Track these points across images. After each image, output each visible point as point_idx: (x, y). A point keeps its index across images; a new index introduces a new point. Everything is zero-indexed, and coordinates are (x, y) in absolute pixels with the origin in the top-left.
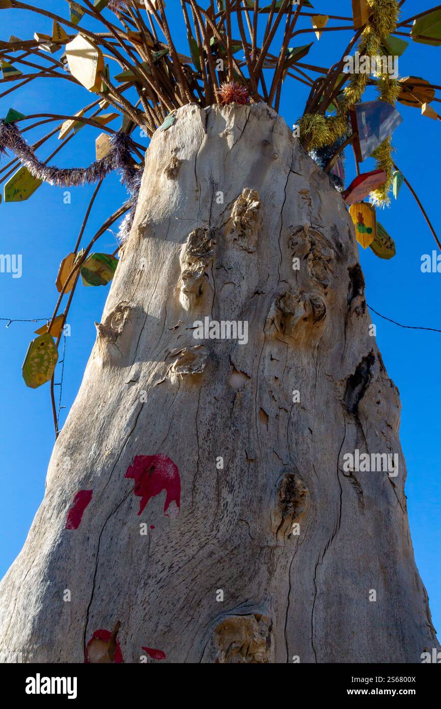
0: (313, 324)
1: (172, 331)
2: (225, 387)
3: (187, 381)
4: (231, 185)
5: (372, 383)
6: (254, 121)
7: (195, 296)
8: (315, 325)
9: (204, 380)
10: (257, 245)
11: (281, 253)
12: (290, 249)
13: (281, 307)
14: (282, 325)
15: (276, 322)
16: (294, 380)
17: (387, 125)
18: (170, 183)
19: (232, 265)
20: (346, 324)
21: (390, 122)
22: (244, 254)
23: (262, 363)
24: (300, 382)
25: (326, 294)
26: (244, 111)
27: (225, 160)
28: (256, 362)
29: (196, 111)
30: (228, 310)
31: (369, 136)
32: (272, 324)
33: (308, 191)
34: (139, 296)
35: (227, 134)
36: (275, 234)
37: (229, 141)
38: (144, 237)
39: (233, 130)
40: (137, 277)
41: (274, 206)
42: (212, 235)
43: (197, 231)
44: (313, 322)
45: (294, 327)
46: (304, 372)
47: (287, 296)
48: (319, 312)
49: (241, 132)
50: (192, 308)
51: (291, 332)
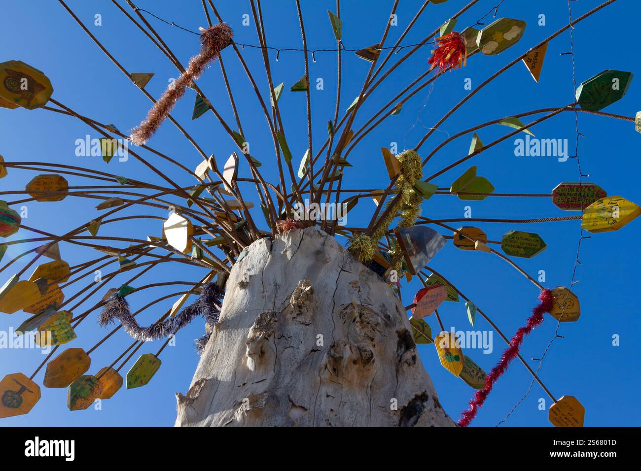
0: (364, 367)
1: (240, 387)
2: (285, 418)
3: (250, 416)
4: (291, 284)
5: (425, 412)
6: (307, 239)
7: (258, 356)
8: (365, 368)
9: (266, 414)
10: (313, 318)
11: (334, 323)
12: (342, 319)
13: (332, 354)
14: (334, 370)
15: (328, 366)
16: (349, 411)
17: (433, 245)
18: (242, 292)
19: (292, 335)
20: (397, 371)
21: (435, 242)
22: (302, 326)
23: (318, 400)
24: (356, 412)
25: (374, 346)
26: (298, 233)
27: (285, 269)
28: (313, 399)
29: (263, 242)
30: (288, 366)
31: (418, 253)
32: (325, 369)
33: (357, 282)
34: (214, 372)
35: (286, 251)
36: (329, 311)
37: (288, 255)
38: (220, 331)
39: (291, 246)
40: (213, 359)
41: (326, 292)
42: (274, 315)
43: (261, 315)
44: (362, 365)
45: (344, 368)
46: (359, 405)
47: (336, 344)
48: (366, 355)
49: (298, 247)
50: (257, 367)
51: (343, 374)
